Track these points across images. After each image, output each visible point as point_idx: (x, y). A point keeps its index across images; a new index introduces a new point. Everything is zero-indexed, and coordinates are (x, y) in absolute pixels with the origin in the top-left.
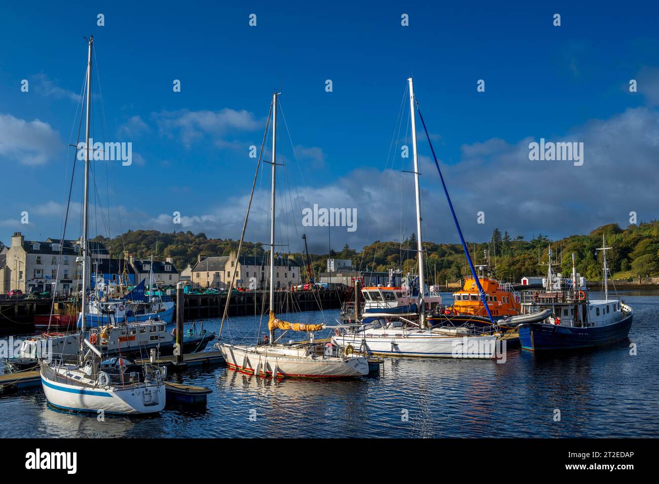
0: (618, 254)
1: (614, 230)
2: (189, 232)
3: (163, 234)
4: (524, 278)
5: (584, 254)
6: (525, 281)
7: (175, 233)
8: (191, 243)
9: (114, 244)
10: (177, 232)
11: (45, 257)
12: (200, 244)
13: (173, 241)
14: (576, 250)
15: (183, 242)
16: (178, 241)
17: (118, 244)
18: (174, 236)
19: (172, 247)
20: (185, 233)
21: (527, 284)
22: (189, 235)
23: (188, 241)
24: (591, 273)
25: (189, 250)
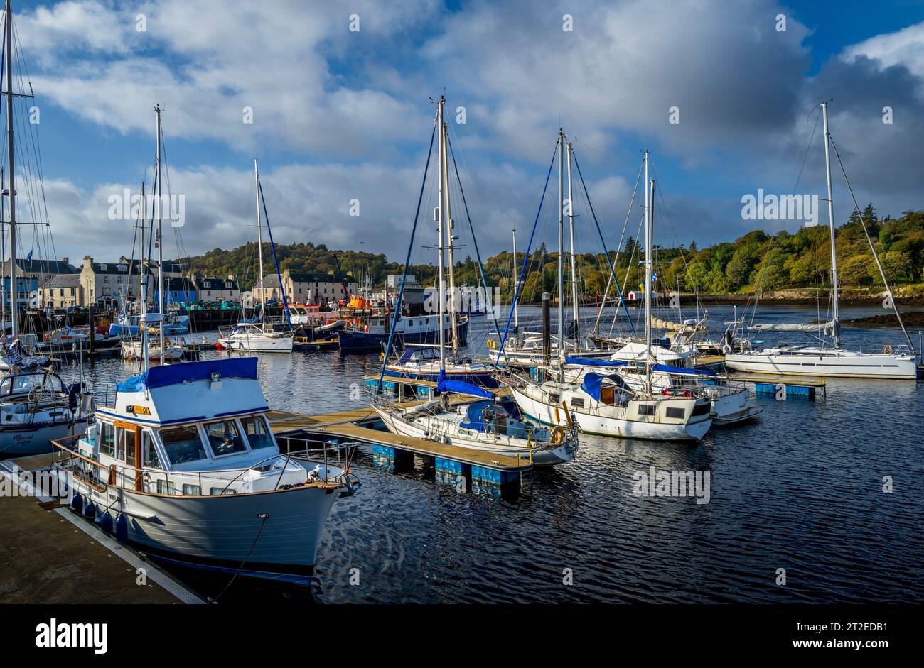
0: (746, 265)
1: (758, 237)
2: (309, 243)
3: (281, 246)
4: (631, 293)
5: (711, 265)
6: (632, 295)
7: (295, 244)
8: (309, 256)
9: (231, 257)
10: (296, 244)
11: (112, 277)
12: (318, 256)
13: (291, 253)
14: (704, 261)
15: (301, 254)
16: (295, 253)
17: (235, 257)
18: (292, 248)
19: (289, 260)
20: (305, 244)
21: (634, 299)
22: (309, 247)
23: (308, 254)
24: (717, 287)
25: (306, 263)
